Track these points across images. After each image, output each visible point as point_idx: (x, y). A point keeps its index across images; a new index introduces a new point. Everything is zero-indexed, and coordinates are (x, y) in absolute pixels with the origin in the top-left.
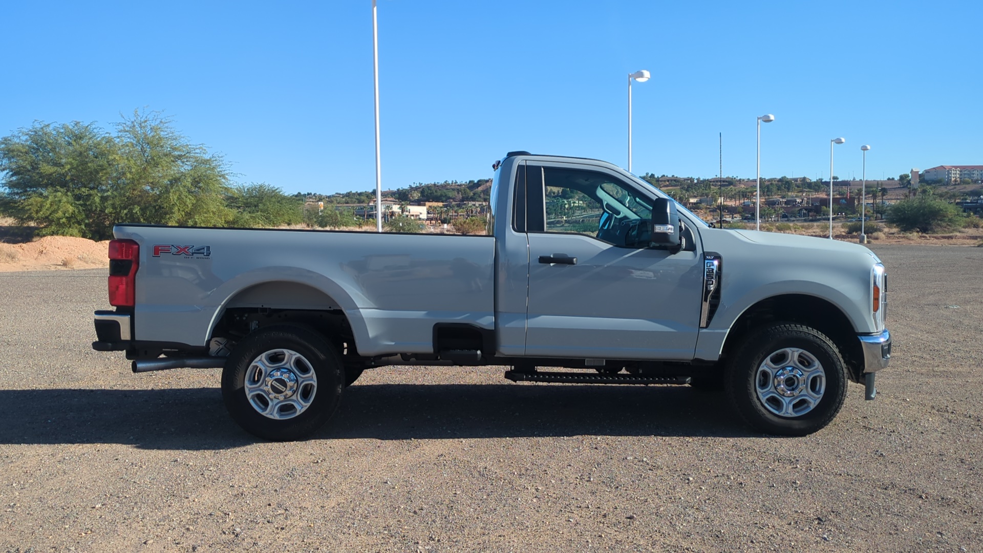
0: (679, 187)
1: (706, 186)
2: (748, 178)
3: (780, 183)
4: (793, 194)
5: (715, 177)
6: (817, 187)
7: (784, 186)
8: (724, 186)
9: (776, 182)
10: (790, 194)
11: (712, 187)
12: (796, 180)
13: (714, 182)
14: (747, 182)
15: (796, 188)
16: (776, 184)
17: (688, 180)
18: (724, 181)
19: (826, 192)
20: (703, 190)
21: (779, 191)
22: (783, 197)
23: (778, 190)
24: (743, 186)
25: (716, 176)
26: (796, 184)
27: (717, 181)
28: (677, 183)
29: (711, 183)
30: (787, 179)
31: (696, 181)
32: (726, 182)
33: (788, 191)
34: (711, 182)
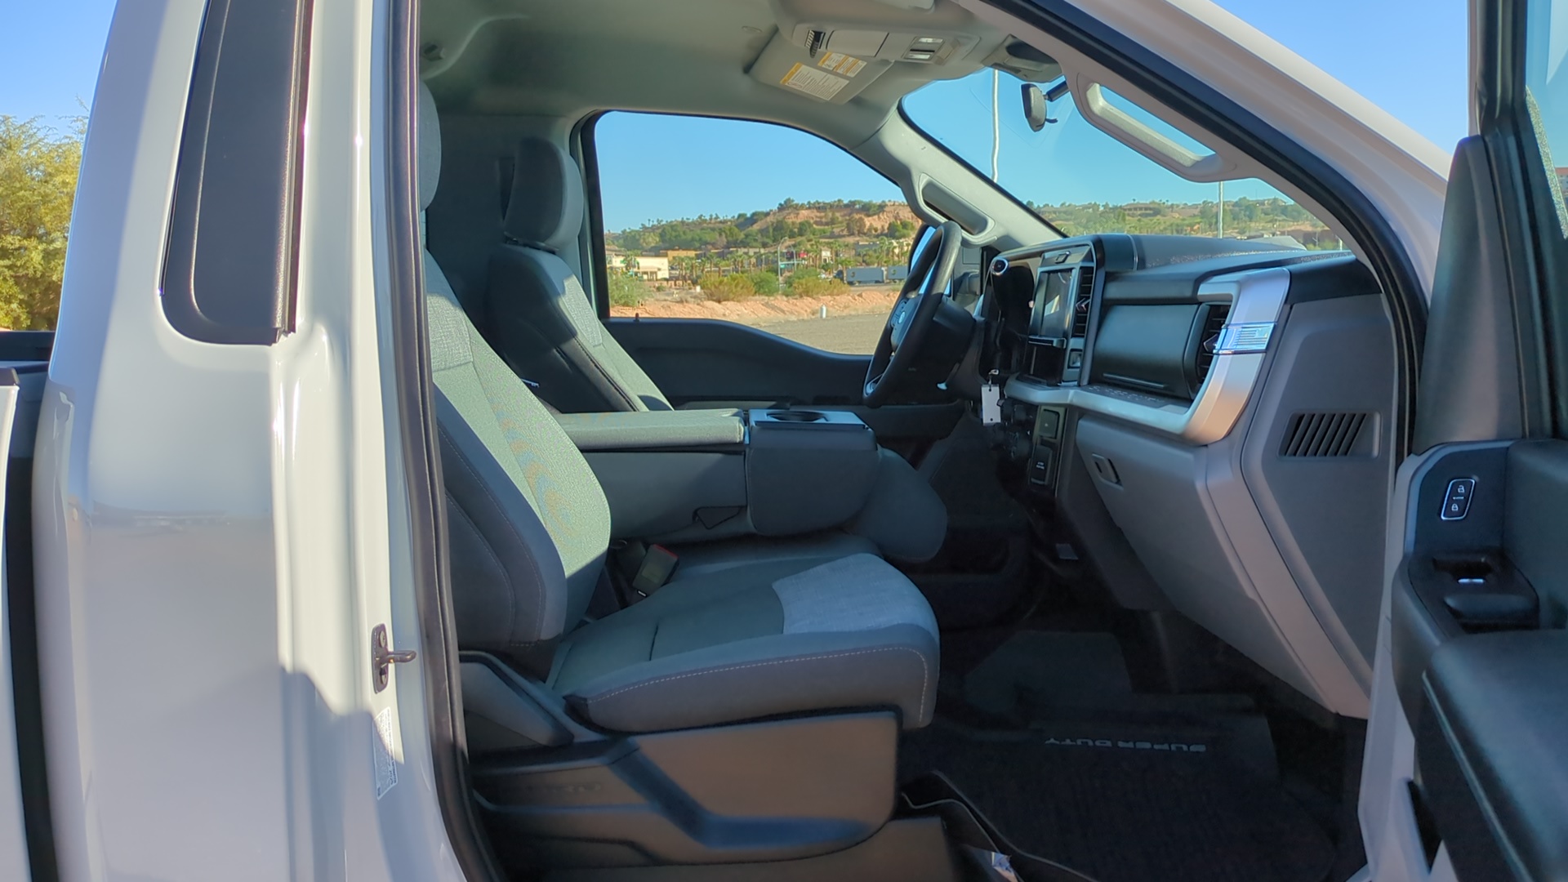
0: (1071, 223)
1: (1119, 216)
2: (1184, 202)
3: (1237, 209)
4: (1257, 224)
5: (1132, 202)
6: (1295, 214)
7: (1243, 212)
8: (1147, 215)
9: (1231, 207)
10: (1253, 225)
11: (1127, 218)
12: (1262, 203)
13: (1130, 210)
14: (1183, 208)
15: (1263, 215)
16: (1231, 210)
17: (1089, 208)
18: (1146, 209)
19: (1311, 221)
20: (1114, 223)
21: (1236, 222)
22: (1242, 232)
23: (1234, 219)
24: (1177, 216)
25: (1134, 200)
26: (1262, 209)
27: (1135, 209)
28: (1069, 217)
29: (1127, 212)
30: (1249, 201)
31: (1101, 209)
32: (1150, 209)
33: (1251, 221)
34: (1125, 210)
